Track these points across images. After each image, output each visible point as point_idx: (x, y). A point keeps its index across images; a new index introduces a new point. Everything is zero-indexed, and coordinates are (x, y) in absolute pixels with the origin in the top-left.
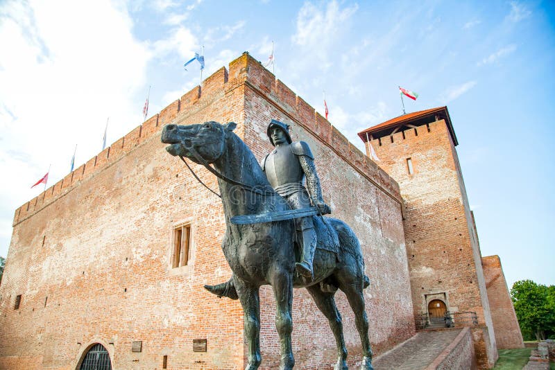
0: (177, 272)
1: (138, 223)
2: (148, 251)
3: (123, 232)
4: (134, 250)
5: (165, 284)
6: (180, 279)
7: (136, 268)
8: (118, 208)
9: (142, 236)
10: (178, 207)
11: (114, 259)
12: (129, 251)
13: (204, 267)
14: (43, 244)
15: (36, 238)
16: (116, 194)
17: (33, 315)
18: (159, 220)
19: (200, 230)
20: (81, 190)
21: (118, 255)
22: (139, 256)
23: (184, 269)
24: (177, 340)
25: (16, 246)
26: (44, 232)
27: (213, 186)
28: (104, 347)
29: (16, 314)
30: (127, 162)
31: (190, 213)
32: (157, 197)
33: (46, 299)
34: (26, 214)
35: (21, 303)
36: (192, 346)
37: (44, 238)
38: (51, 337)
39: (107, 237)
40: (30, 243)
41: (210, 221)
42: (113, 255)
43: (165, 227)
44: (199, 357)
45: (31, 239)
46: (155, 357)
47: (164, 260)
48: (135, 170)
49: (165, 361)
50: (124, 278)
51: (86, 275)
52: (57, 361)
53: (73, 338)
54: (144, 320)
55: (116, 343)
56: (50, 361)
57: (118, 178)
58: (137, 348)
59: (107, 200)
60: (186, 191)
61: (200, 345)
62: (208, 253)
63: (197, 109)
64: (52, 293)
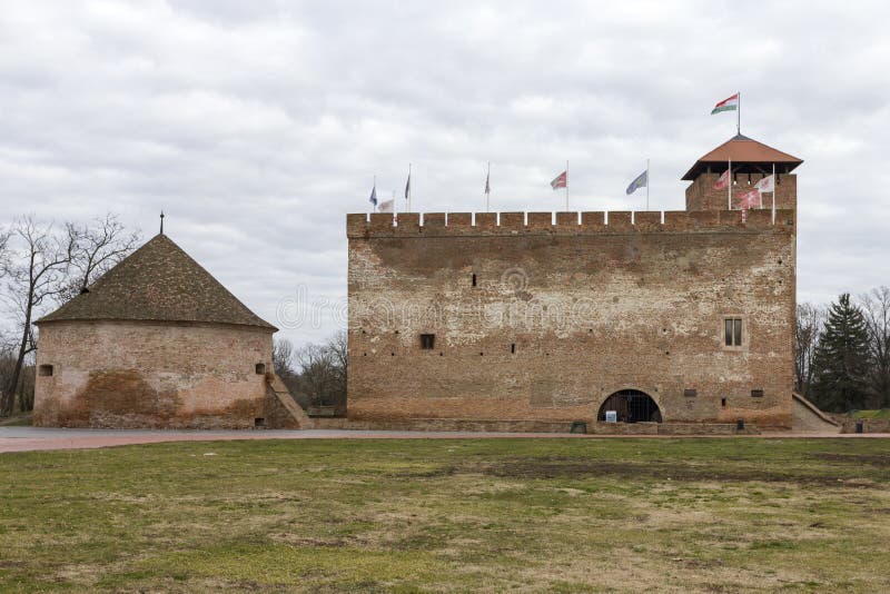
0: (732, 348)
1: (676, 304)
2: (695, 329)
3: (655, 306)
4: (674, 325)
5: (720, 355)
6: (734, 353)
7: (680, 338)
8: (641, 283)
9: (682, 315)
10: (727, 304)
11: (644, 326)
12: (666, 323)
13: (758, 349)
14: (474, 284)
15: (447, 271)
16: (633, 268)
17: (484, 360)
18: (705, 308)
19: (753, 326)
20: (555, 242)
21: (650, 325)
22: (682, 330)
23: (739, 348)
24: (735, 390)
25: (375, 268)
26: (468, 269)
27: (764, 300)
28: (641, 393)
29: (428, 355)
30: (645, 243)
31: (741, 312)
32: (700, 289)
33: (513, 346)
34: (393, 230)
35: (436, 344)
36: (750, 394)
37: (474, 277)
38: (540, 382)
39: (627, 305)
40: (429, 275)
41: (762, 322)
42: (641, 322)
43: (714, 316)
44: (756, 399)
45: (430, 269)
46: (712, 399)
47: (716, 338)
48: (661, 255)
49: (724, 401)
50: (663, 344)
51: (597, 334)
52: (562, 403)
53: (589, 385)
54: (697, 375)
55: (660, 391)
56: (547, 401)
57: (633, 254)
58: (690, 393)
59: (618, 271)
60: (735, 295)
61: (757, 393)
62: (762, 342)
63: (742, 231)
64: (525, 342)
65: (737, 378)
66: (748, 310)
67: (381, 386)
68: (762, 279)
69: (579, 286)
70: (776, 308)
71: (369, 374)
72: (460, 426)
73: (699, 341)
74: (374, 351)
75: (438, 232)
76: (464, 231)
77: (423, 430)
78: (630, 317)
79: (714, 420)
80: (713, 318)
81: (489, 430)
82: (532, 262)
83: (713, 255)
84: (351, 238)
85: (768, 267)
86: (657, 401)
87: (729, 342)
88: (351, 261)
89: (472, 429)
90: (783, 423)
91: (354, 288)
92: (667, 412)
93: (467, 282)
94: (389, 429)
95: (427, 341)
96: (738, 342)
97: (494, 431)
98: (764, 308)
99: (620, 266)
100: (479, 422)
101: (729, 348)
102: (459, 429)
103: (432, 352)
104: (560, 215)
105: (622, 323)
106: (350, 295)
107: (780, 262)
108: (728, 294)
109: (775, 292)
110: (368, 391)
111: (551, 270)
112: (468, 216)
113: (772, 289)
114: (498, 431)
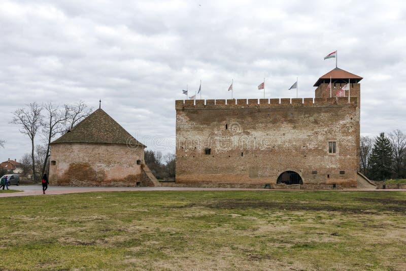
1: (309, 136)
2: (316, 146)
3: (300, 137)
4: (308, 145)
5: (327, 157)
6: (332, 156)
7: (310, 150)
8: (294, 128)
9: (311, 141)
10: (330, 136)
11: (295, 145)
12: (304, 144)
13: (343, 154)
14: (227, 128)
15: (215, 123)
16: (291, 121)
17: (231, 159)
18: (320, 138)
19: (340, 145)
20: (259, 111)
21: (298, 144)
22: (311, 147)
23: (335, 154)
24: (333, 171)
25: (187, 122)
26: (224, 122)
27: (345, 134)
28: (294, 172)
29: (208, 157)
30: (296, 111)
31: (336, 139)
32: (319, 130)
33: (242, 153)
34: (194, 106)
35: (211, 153)
36: (339, 173)
37: (226, 125)
38: (253, 168)
39: (288, 137)
40: (208, 125)
41: (344, 143)
42: (294, 143)
43: (324, 141)
44: (342, 175)
45: (208, 122)
46: (324, 175)
47: (325, 150)
48: (303, 116)
49: (328, 176)
50: (303, 152)
51: (276, 148)
52: (262, 176)
53: (273, 169)
54: (317, 165)
55: (302, 171)
56: (256, 176)
57: (291, 115)
58: (314, 173)
59: (285, 123)
60: (333, 133)
61: (342, 173)
62: (344, 151)
63: (336, 106)
64: (247, 152)
65: (334, 166)
66: (338, 139)
67: (189, 169)
68: (344, 126)
69: (269, 129)
70: (350, 137)
71: (184, 165)
72: (219, 185)
73: (318, 151)
74: (186, 155)
75: (212, 107)
76: (222, 107)
77: (205, 187)
78: (290, 141)
79: (324, 184)
80: (324, 142)
81: (232, 187)
82: (250, 119)
83: (324, 116)
84: (177, 110)
85: (347, 121)
86: (301, 176)
87: (330, 151)
88: (177, 119)
89: (224, 187)
90: (353, 185)
91: (178, 130)
92: (305, 180)
93: (223, 127)
94: (191, 187)
95: (208, 151)
96: (334, 152)
97: (233, 187)
98: (345, 138)
99: (285, 121)
100: (228, 184)
101: (331, 154)
102: (219, 187)
103: (209, 156)
104: (261, 100)
105: (287, 144)
106: (177, 133)
107: (352, 119)
108: (330, 132)
109: (350, 131)
110: (184, 171)
111: (258, 122)
112: (224, 101)
113: (348, 129)
114: (235, 188)
